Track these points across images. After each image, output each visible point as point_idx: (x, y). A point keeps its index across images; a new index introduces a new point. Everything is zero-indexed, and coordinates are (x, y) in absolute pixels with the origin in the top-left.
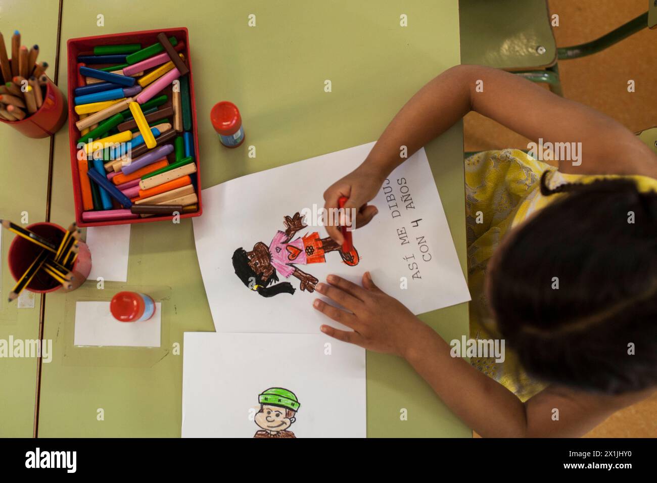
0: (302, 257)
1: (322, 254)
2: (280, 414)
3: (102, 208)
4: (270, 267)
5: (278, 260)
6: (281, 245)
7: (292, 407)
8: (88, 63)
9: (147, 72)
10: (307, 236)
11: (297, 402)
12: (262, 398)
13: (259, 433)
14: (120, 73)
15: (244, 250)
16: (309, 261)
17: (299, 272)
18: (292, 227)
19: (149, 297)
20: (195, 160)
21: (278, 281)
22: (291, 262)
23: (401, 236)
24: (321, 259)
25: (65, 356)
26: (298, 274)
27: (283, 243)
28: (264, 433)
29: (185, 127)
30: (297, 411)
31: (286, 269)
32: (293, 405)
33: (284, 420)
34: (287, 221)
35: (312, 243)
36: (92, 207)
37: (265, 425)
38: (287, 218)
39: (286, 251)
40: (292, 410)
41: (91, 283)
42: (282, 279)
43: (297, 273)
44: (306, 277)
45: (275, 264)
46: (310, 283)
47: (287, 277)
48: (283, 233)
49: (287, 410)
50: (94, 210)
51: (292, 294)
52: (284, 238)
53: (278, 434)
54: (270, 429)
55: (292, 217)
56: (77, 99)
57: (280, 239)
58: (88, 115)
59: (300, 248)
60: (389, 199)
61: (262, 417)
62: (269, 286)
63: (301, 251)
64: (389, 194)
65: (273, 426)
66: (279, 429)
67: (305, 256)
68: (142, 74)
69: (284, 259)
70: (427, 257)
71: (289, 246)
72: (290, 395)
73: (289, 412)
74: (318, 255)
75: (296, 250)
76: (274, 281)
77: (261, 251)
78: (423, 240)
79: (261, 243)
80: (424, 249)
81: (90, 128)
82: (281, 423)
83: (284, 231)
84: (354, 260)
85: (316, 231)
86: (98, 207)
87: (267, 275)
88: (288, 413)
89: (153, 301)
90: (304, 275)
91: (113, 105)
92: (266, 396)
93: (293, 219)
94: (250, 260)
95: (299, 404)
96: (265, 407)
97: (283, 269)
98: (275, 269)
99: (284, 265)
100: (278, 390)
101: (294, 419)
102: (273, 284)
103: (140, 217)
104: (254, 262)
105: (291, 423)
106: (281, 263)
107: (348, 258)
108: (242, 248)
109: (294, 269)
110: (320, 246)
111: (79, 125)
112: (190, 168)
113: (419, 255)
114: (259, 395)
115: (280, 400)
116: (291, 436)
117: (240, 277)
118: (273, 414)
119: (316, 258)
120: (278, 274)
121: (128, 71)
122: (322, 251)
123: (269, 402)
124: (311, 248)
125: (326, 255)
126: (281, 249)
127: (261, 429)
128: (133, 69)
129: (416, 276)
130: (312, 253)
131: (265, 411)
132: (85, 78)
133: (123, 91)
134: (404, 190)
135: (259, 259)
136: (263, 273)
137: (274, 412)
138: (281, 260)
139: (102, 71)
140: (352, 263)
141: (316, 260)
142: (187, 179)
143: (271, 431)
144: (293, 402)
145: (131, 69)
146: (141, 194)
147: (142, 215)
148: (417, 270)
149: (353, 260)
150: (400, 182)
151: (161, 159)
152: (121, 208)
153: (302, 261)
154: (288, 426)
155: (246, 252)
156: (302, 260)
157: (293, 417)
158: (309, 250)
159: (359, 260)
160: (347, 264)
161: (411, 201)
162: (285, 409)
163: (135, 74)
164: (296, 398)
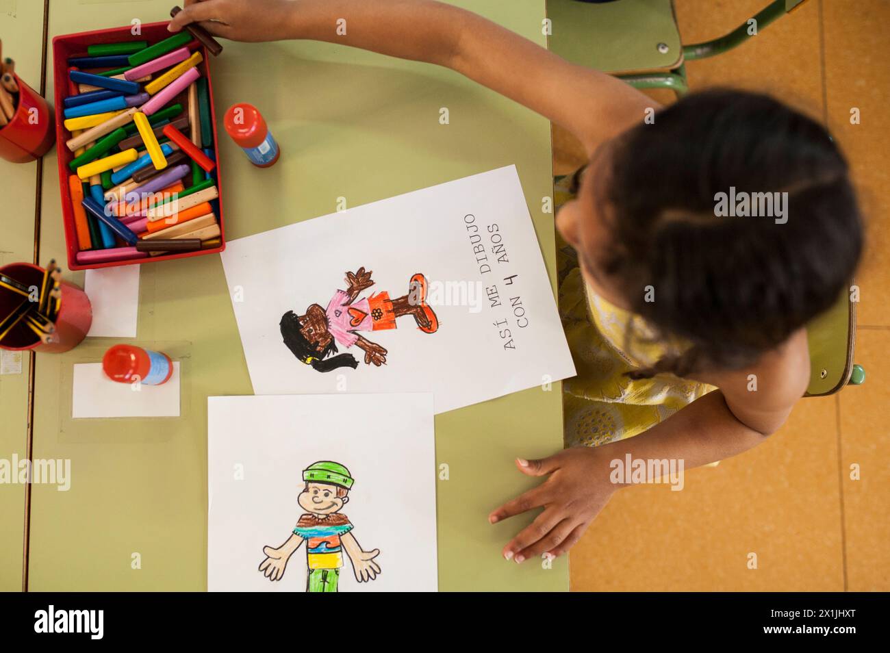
0: (369, 321)
1: (392, 318)
2: (330, 494)
3: (101, 246)
4: (326, 335)
5: (338, 326)
6: (342, 307)
7: (343, 484)
8: (82, 66)
9: (155, 76)
10: (373, 297)
11: (350, 478)
12: (307, 475)
13: (304, 517)
14: (121, 77)
15: (295, 314)
16: (376, 327)
17: (363, 341)
18: (355, 285)
19: (164, 354)
20: (216, 183)
21: (337, 352)
22: (353, 328)
23: (491, 296)
24: (391, 325)
25: (61, 431)
26: (362, 343)
27: (344, 305)
28: (310, 517)
29: (205, 143)
30: (350, 489)
31: (347, 338)
32: (345, 481)
33: (335, 500)
34: (349, 278)
35: (379, 305)
36: (89, 246)
37: (311, 507)
38: (349, 274)
39: (348, 315)
40: (345, 488)
41: (92, 341)
42: (342, 349)
43: (360, 342)
44: (372, 348)
45: (334, 331)
46: (377, 354)
47: (348, 347)
48: (344, 292)
49: (338, 488)
50: (93, 248)
51: (355, 368)
52: (345, 299)
53: (327, 517)
54: (317, 512)
55: (355, 274)
56: (68, 112)
57: (341, 300)
58: (83, 131)
59: (365, 311)
60: (477, 250)
61: (307, 499)
62: (326, 358)
63: (366, 314)
64: (477, 244)
65: (322, 508)
66: (328, 512)
67: (371, 321)
68: (148, 78)
69: (345, 324)
70: (523, 322)
71: (351, 308)
72: (341, 470)
73: (340, 490)
74: (387, 320)
75: (360, 313)
76: (332, 352)
77: (317, 315)
78: (518, 302)
79: (316, 305)
80: (519, 312)
81: (85, 147)
82: (331, 504)
83: (346, 290)
84: (432, 326)
85: (385, 290)
86: (98, 244)
87: (323, 344)
88: (340, 492)
89: (169, 360)
90: (370, 344)
91: (112, 117)
92: (313, 472)
93: (356, 276)
94: (302, 327)
95: (353, 480)
96: (310, 485)
97: (345, 338)
98: (333, 337)
99: (345, 332)
100: (327, 464)
101: (347, 499)
102: (331, 356)
103: (149, 256)
104: (307, 330)
105: (343, 504)
106: (340, 329)
107: (425, 324)
108: (292, 311)
109: (357, 337)
110: (390, 308)
111: (71, 144)
112: (211, 193)
113: (512, 320)
114: (303, 471)
115: (329, 477)
116: (343, 519)
117: (289, 348)
118: (321, 494)
119: (386, 324)
120: (337, 344)
121: (130, 75)
122: (392, 315)
123: (315, 479)
124: (379, 311)
125: (398, 320)
126: (341, 313)
127: (307, 513)
128: (137, 72)
129: (508, 345)
130: (380, 316)
131: (311, 490)
132: (77, 85)
133: (125, 100)
134: (496, 239)
135: (313, 325)
136: (318, 342)
137: (321, 491)
138: (341, 326)
139: (99, 75)
140: (429, 329)
141: (385, 326)
142: (207, 207)
143: (318, 514)
144: (346, 478)
145: (133, 73)
146: (150, 227)
147: (152, 253)
148: (510, 339)
149: (430, 326)
150: (491, 229)
151: (175, 183)
152: (126, 246)
153: (367, 327)
154: (339, 507)
155: (297, 317)
156: (367, 325)
157: (346, 497)
158: (377, 314)
159: (438, 325)
160: (423, 330)
161: (504, 253)
162: (335, 487)
163: (140, 78)
164: (349, 473)
